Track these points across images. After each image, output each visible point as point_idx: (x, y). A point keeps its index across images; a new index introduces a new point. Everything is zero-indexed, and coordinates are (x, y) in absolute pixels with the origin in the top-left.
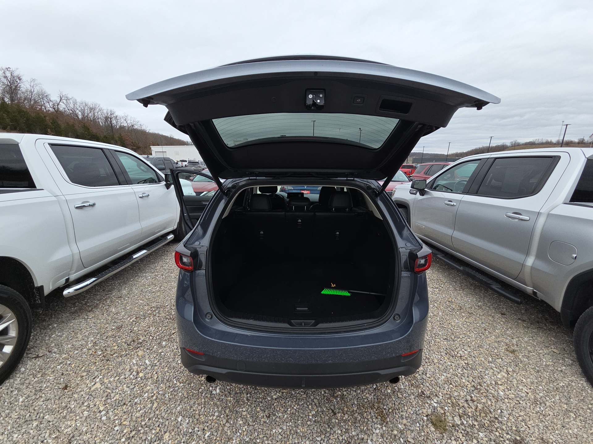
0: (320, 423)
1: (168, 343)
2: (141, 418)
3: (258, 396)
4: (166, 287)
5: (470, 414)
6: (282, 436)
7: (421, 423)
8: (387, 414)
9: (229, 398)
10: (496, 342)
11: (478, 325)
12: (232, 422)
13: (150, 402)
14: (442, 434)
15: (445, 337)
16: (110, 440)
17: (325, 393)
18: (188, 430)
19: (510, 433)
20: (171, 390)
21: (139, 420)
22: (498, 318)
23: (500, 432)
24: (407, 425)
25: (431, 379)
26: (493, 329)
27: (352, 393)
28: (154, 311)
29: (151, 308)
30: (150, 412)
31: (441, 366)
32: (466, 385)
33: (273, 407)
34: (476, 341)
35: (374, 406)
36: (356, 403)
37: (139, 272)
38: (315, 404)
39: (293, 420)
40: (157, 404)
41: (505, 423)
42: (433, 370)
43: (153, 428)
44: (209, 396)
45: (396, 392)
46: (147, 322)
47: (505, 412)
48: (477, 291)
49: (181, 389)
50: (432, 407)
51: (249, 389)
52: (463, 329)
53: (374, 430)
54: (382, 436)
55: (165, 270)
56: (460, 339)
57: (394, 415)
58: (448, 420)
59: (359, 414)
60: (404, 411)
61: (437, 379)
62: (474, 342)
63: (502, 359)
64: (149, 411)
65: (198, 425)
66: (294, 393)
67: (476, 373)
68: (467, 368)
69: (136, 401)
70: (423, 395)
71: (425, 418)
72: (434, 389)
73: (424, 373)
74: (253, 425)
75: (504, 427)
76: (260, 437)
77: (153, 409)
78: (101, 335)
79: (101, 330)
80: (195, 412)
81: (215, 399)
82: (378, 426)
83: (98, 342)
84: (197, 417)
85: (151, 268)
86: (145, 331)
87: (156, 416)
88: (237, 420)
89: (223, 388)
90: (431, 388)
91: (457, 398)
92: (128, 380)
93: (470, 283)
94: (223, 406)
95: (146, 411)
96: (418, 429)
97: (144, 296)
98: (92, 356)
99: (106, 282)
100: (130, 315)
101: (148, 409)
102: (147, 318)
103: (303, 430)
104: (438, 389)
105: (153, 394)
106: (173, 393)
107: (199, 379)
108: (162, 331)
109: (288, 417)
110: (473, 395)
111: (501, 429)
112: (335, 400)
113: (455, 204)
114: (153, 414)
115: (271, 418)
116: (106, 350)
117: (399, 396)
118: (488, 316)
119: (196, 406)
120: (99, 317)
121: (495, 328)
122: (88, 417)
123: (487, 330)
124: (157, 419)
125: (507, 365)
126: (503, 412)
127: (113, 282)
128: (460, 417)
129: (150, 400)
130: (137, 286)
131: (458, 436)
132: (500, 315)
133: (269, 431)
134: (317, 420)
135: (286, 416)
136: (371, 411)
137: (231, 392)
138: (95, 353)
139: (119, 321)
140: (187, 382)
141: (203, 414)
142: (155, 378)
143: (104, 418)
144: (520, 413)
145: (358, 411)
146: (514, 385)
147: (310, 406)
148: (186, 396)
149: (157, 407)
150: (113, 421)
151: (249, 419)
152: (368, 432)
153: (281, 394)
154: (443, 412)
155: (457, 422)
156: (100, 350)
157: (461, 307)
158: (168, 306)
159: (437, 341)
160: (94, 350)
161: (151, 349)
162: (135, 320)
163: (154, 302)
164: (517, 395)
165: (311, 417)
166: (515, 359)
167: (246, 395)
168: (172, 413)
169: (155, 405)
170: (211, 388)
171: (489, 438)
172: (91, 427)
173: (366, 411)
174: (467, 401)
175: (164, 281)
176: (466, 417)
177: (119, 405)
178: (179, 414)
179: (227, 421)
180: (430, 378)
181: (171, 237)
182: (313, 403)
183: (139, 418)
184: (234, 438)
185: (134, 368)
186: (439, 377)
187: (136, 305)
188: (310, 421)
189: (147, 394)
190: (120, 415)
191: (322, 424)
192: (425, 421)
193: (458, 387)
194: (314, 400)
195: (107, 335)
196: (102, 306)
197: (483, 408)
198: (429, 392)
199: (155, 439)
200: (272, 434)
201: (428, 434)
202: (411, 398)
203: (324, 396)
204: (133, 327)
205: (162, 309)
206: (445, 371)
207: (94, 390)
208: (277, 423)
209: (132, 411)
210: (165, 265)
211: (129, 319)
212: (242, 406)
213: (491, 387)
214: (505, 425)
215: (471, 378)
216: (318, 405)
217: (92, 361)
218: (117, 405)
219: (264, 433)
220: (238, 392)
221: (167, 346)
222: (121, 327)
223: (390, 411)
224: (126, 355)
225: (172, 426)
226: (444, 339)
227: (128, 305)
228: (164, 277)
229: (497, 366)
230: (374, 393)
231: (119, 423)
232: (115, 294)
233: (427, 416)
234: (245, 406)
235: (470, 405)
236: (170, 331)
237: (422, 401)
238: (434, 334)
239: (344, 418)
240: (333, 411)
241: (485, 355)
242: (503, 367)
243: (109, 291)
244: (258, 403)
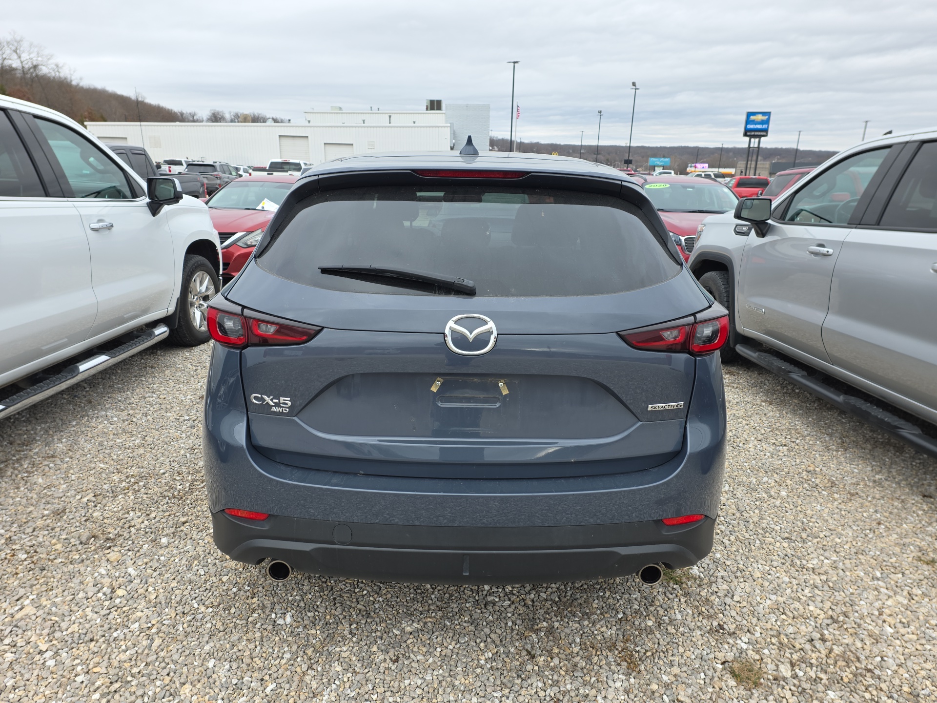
0: (501, 671)
1: (173, 540)
2: (130, 663)
3: (373, 627)
4: (156, 437)
5: (814, 661)
6: (423, 690)
7: (710, 673)
8: (640, 660)
9: (313, 632)
10: (897, 544)
11: (865, 514)
12: (319, 669)
13: (145, 637)
14: (750, 690)
15: (786, 535)
16: (67, 697)
17: (516, 624)
18: (229, 680)
19: (895, 696)
20: (189, 618)
21: (127, 665)
22: (913, 504)
23: (875, 693)
24: (679, 676)
25: (741, 605)
26: (897, 523)
27: (571, 625)
28: (135, 483)
29: (127, 477)
30: (148, 654)
31: (766, 584)
32: (816, 615)
33: (404, 645)
34: (854, 543)
35: (615, 647)
36: (578, 640)
37: (90, 409)
38: (494, 642)
39: (446, 665)
40: (161, 640)
41: (888, 679)
42: (748, 590)
43: (156, 678)
44: (270, 627)
45: (665, 625)
46: (122, 503)
47: (891, 661)
48: (878, 452)
49: (208, 618)
50: (737, 649)
51: (355, 616)
52: (831, 521)
53: (611, 683)
54: (627, 692)
55: (151, 405)
56: (819, 539)
57: (656, 661)
58: (765, 670)
59: (582, 657)
60: (677, 654)
61: (754, 604)
62: (849, 544)
63: (903, 574)
64: (146, 651)
65: (249, 673)
66: (449, 624)
67: (840, 596)
68: (823, 587)
69: (115, 635)
70: (721, 631)
71: (720, 666)
72: (745, 622)
73: (730, 595)
74: (363, 673)
75: (884, 686)
76: (378, 690)
77: (152, 648)
78: (20, 526)
79: (19, 517)
80: (242, 652)
81: (283, 633)
82: (620, 676)
83: (15, 538)
84: (248, 661)
85: (116, 401)
86: (119, 519)
87: (160, 659)
88: (330, 666)
89: (299, 615)
90: (739, 618)
91: (792, 636)
92: (93, 601)
93: (864, 436)
94: (299, 644)
95: (140, 651)
96: (702, 682)
97: (107, 456)
98: (7, 561)
99: (13, 427)
100: (78, 490)
101: (143, 648)
102: (120, 497)
103: (467, 682)
104: (754, 621)
105: (150, 625)
106: (192, 623)
107: (248, 601)
108: (157, 519)
109: (437, 661)
110: (826, 632)
111: (877, 688)
112: (534, 636)
113: (831, 251)
114: (155, 656)
115: (400, 662)
116: (35, 552)
117: (669, 631)
118: (892, 500)
119: (244, 643)
120: (10, 493)
121: (900, 522)
122: (14, 662)
123: (883, 525)
124: (163, 665)
125: (912, 584)
126: (885, 661)
127: (29, 428)
128: (793, 665)
129: (144, 634)
130: (89, 434)
131: (782, 695)
132: (919, 498)
133: (397, 683)
134: (496, 667)
135: (431, 660)
136: (609, 654)
137: (317, 622)
138: (12, 556)
139: (56, 501)
140: (221, 606)
141: (260, 656)
142: (153, 597)
143: (51, 663)
144: (924, 665)
145: (581, 653)
146: (918, 619)
147: (482, 645)
148: (222, 629)
149: (160, 645)
150: (72, 668)
151: (356, 663)
152: (600, 685)
153: (422, 624)
154: (757, 657)
155: (784, 674)
156: (24, 552)
157: (833, 482)
158: (166, 475)
159: (766, 542)
160: (9, 551)
161: (136, 549)
162: (94, 499)
163: (133, 466)
164: (922, 635)
165: (482, 662)
166: (932, 575)
167: (348, 626)
168: (194, 654)
169: (157, 642)
170: (273, 616)
171: (848, 700)
172: (24, 679)
173: (598, 653)
174: (811, 640)
175: (152, 427)
176: (804, 665)
177: (81, 641)
178: (210, 656)
179: (310, 667)
180: (740, 603)
181: (162, 331)
182: (489, 640)
183: (125, 662)
184: (324, 693)
185: (103, 581)
186: (761, 601)
187: (91, 472)
188: (481, 668)
189: (137, 625)
190: (85, 657)
191: (505, 672)
192: (719, 670)
193: (797, 619)
194: (491, 636)
195: (34, 526)
196: (12, 473)
197: (844, 652)
198: (734, 626)
199: (163, 694)
200: (403, 687)
201: (722, 691)
202: (694, 634)
203: (512, 630)
204: (90, 511)
205: (153, 480)
206: (775, 591)
207: (22, 619)
208: (413, 670)
209: (109, 650)
210: (149, 394)
211: (78, 497)
212: (341, 644)
213: (868, 620)
214: (887, 683)
215: (828, 604)
216: (498, 642)
217: (9, 570)
218: (76, 642)
219: (386, 686)
220: (331, 621)
221: (172, 545)
222: (63, 511)
223: (649, 654)
224: (83, 561)
225: (196, 674)
226: (784, 539)
227: (71, 471)
228: (151, 419)
229: (889, 586)
230: (618, 627)
231: (86, 670)
232: (40, 450)
233: (723, 663)
234: (346, 643)
235: (818, 647)
236: (176, 519)
237: (717, 640)
238: (763, 529)
239: (552, 664)
240: (529, 653)
241: (867, 566)
242: (903, 588)
243: (23, 444)
244: (373, 639)
